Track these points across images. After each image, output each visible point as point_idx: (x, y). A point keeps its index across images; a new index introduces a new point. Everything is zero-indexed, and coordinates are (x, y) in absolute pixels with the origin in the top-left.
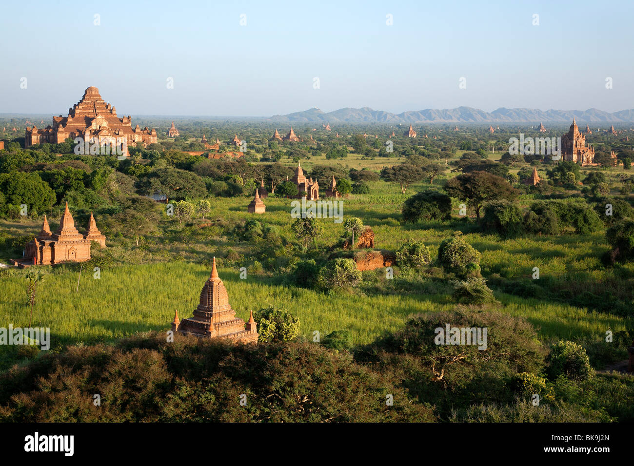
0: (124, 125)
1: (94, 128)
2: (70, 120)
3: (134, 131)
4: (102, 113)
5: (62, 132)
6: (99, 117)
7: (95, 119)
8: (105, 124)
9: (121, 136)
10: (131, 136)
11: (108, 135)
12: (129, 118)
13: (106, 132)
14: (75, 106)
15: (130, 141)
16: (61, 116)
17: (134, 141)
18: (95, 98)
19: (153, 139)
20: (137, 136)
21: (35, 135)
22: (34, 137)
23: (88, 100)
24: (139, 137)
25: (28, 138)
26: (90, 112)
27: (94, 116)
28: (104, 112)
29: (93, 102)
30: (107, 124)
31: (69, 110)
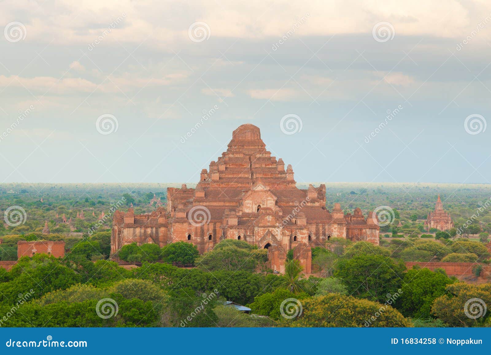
0: (309, 204)
1: (247, 211)
2: (199, 194)
3: (331, 216)
4: (265, 181)
5: (182, 221)
6: (260, 187)
7: (250, 193)
8: (270, 202)
9: (301, 228)
10: (324, 228)
11: (274, 226)
12: (323, 186)
13: (270, 218)
14: (213, 164)
15: (321, 237)
16: (184, 185)
17: (329, 238)
18: (252, 147)
19: (372, 233)
20: (335, 228)
21: (130, 227)
22: (129, 232)
23: (237, 153)
24: (340, 229)
25: (117, 233)
26: (240, 178)
27: (247, 185)
28: (269, 178)
29: (248, 157)
30: (274, 202)
31: (201, 174)
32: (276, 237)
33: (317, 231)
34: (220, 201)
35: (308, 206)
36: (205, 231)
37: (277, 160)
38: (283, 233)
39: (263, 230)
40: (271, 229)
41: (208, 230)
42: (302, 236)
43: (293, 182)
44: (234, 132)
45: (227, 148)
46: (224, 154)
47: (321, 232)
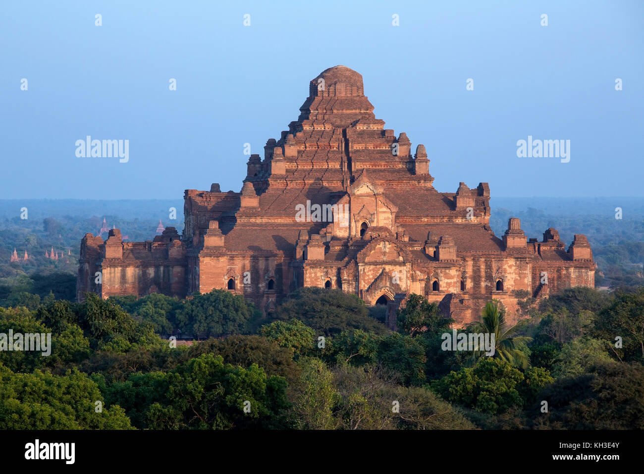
0: (460, 221)
1: (341, 233)
2: (249, 202)
3: (502, 244)
5: (216, 253)
6: (363, 189)
7: (346, 198)
8: (384, 218)
9: (448, 265)
10: (489, 267)
11: (394, 263)
12: (481, 190)
13: (387, 247)
14: (271, 145)
15: (483, 284)
16: (215, 187)
17: (500, 286)
18: (349, 112)
20: (510, 267)
21: (115, 266)
22: (112, 274)
23: (319, 123)
24: (520, 268)
26: (327, 170)
28: (381, 171)
29: (341, 130)
30: (392, 217)
31: (249, 164)
32: (398, 282)
33: (474, 271)
35: (458, 225)
36: (262, 272)
37: (397, 135)
38: (412, 276)
39: (373, 270)
40: (388, 268)
41: (267, 270)
42: (449, 281)
43: (428, 178)
44: (311, 83)
45: (299, 113)
46: (293, 125)
47: (483, 274)
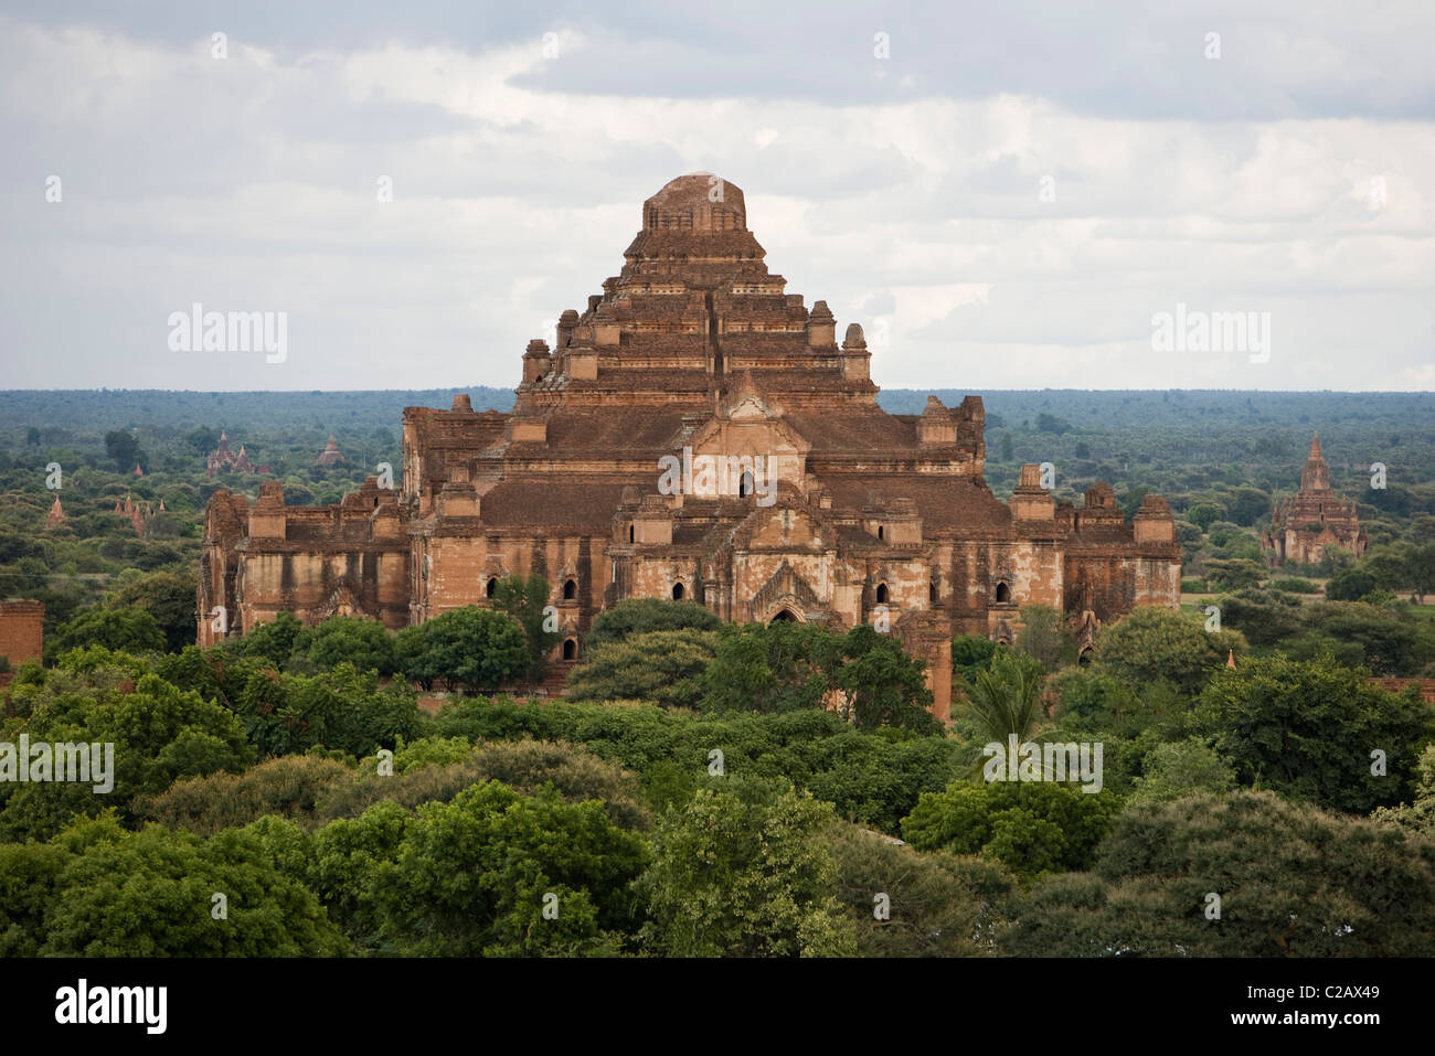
0: (926, 469)
3: (1007, 514)
4: (768, 384)
5: (465, 530)
6: (748, 408)
7: (712, 425)
9: (905, 555)
10: (983, 557)
11: (803, 550)
12: (968, 409)
13: (792, 520)
14: (568, 322)
15: (972, 590)
17: (1002, 592)
18: (717, 260)
19: (1153, 574)
20: (1023, 557)
21: (272, 553)
22: (267, 569)
23: (661, 281)
24: (1042, 558)
25: (223, 572)
26: (675, 372)
27: (700, 399)
28: (778, 373)
29: (702, 295)
30: (800, 462)
31: (527, 358)
32: (813, 587)
33: (955, 566)
34: (603, 457)
35: (924, 477)
36: (550, 567)
37: (809, 306)
38: (838, 575)
39: (765, 563)
40: (793, 559)
41: (561, 562)
42: (908, 584)
43: (867, 387)
44: (648, 205)
45: (623, 262)
46: (611, 284)
47: (972, 570)
